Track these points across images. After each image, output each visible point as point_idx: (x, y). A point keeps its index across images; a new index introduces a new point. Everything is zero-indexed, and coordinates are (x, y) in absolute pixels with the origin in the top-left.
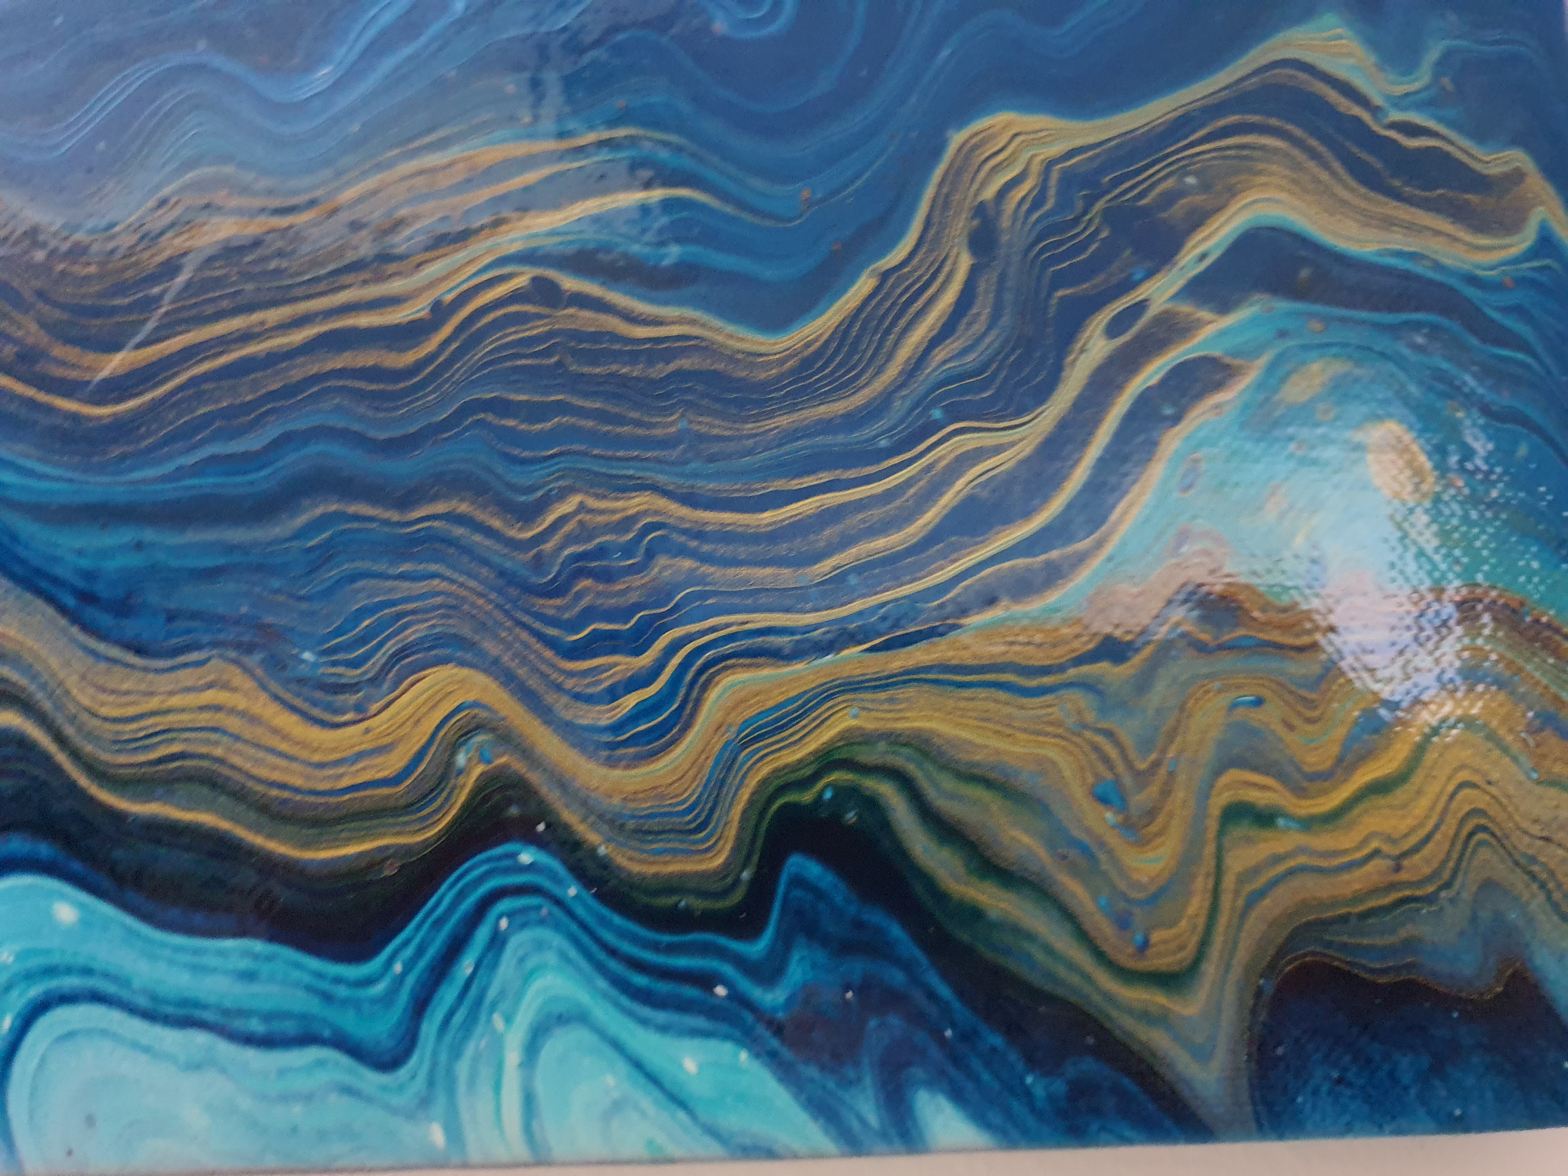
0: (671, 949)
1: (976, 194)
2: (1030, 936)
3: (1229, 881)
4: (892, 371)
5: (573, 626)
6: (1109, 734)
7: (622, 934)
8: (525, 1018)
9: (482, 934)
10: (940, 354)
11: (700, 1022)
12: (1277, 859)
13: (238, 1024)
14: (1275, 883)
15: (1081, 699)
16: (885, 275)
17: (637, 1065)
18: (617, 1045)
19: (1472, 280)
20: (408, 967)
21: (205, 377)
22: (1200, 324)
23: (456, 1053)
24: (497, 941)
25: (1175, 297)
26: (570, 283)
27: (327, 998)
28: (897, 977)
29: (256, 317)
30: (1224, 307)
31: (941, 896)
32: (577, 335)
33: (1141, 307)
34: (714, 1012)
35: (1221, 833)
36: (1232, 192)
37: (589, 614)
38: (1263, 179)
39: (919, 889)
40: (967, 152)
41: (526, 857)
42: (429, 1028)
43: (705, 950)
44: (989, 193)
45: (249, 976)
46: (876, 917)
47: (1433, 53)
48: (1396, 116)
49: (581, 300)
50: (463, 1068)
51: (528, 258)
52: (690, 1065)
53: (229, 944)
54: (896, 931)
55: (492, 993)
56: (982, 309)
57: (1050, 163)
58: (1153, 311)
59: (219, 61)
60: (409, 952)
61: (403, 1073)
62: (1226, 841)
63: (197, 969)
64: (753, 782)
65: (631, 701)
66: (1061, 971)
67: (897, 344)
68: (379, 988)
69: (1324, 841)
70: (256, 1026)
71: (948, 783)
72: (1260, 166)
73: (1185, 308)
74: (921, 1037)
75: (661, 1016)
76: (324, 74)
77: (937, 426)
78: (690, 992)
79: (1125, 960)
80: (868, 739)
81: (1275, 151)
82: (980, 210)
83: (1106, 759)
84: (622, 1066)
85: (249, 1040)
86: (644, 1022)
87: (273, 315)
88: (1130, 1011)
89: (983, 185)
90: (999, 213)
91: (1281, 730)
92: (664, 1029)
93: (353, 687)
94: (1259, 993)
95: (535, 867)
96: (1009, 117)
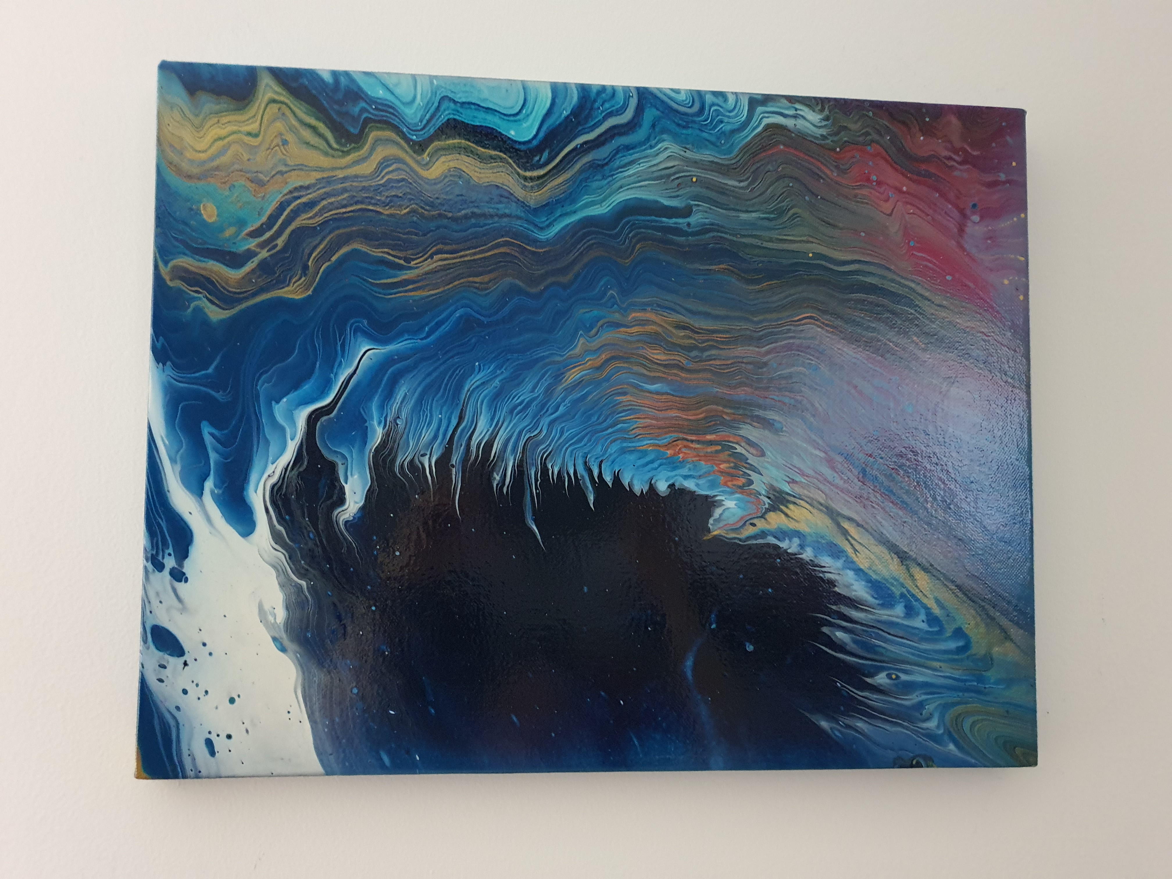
0: (385, 117)
1: (306, 278)
2: (305, 113)
3: (259, 121)
4: (328, 239)
5: (402, 186)
6: (283, 154)
7: (394, 120)
8: (416, 105)
9: (424, 122)
10: (317, 242)
11: (378, 101)
12: (247, 125)
13: (476, 107)
14: (248, 120)
15: (290, 163)
16: (329, 260)
17: (392, 93)
18: (396, 97)
19: (185, 254)
20: (440, 116)
21: (483, 246)
22: (254, 246)
23: (431, 98)
24: (421, 121)
25: (260, 253)
26: (402, 262)
27: (458, 111)
28: (336, 107)
29: (472, 258)
30: (248, 250)
31: (325, 123)
32: (400, 250)
33: (268, 251)
34: (375, 103)
35: (260, 132)
36: (243, 278)
37: (400, 187)
38: (235, 281)
39: (330, 126)
40: (307, 289)
41: (414, 137)
42: (436, 104)
43: (376, 115)
44: (303, 279)
45: (475, 117)
46: (338, 120)
47: (190, 310)
48: (200, 295)
49: (400, 258)
50: (429, 95)
51: (410, 268)
52: (381, 92)
53: (478, 124)
54: (335, 117)
55: (422, 110)
56: (307, 251)
57: (288, 285)
58: (266, 250)
59: (482, 318)
60: (440, 119)
61: (442, 95)
62: (258, 130)
63: (486, 119)
64: (365, 149)
65: (391, 169)
66: (299, 105)
67: (327, 245)
68: (447, 112)
69: (235, 128)
70: (473, 107)
71: (321, 147)
72: (236, 284)
73: (258, 250)
74: (331, 94)
75: (387, 103)
76: (457, 314)
77: (318, 225)
78: (380, 107)
79: (284, 106)
80: (339, 157)
81: (232, 288)
82: (305, 275)
83: (286, 150)
84: (395, 93)
85: (474, 104)
86: (391, 102)
87: (469, 258)
88: (282, 95)
89: (305, 281)
90: (301, 274)
91: (243, 153)
92: (386, 100)
93: (451, 175)
94: (254, 96)
95: (413, 135)
96: (297, 298)
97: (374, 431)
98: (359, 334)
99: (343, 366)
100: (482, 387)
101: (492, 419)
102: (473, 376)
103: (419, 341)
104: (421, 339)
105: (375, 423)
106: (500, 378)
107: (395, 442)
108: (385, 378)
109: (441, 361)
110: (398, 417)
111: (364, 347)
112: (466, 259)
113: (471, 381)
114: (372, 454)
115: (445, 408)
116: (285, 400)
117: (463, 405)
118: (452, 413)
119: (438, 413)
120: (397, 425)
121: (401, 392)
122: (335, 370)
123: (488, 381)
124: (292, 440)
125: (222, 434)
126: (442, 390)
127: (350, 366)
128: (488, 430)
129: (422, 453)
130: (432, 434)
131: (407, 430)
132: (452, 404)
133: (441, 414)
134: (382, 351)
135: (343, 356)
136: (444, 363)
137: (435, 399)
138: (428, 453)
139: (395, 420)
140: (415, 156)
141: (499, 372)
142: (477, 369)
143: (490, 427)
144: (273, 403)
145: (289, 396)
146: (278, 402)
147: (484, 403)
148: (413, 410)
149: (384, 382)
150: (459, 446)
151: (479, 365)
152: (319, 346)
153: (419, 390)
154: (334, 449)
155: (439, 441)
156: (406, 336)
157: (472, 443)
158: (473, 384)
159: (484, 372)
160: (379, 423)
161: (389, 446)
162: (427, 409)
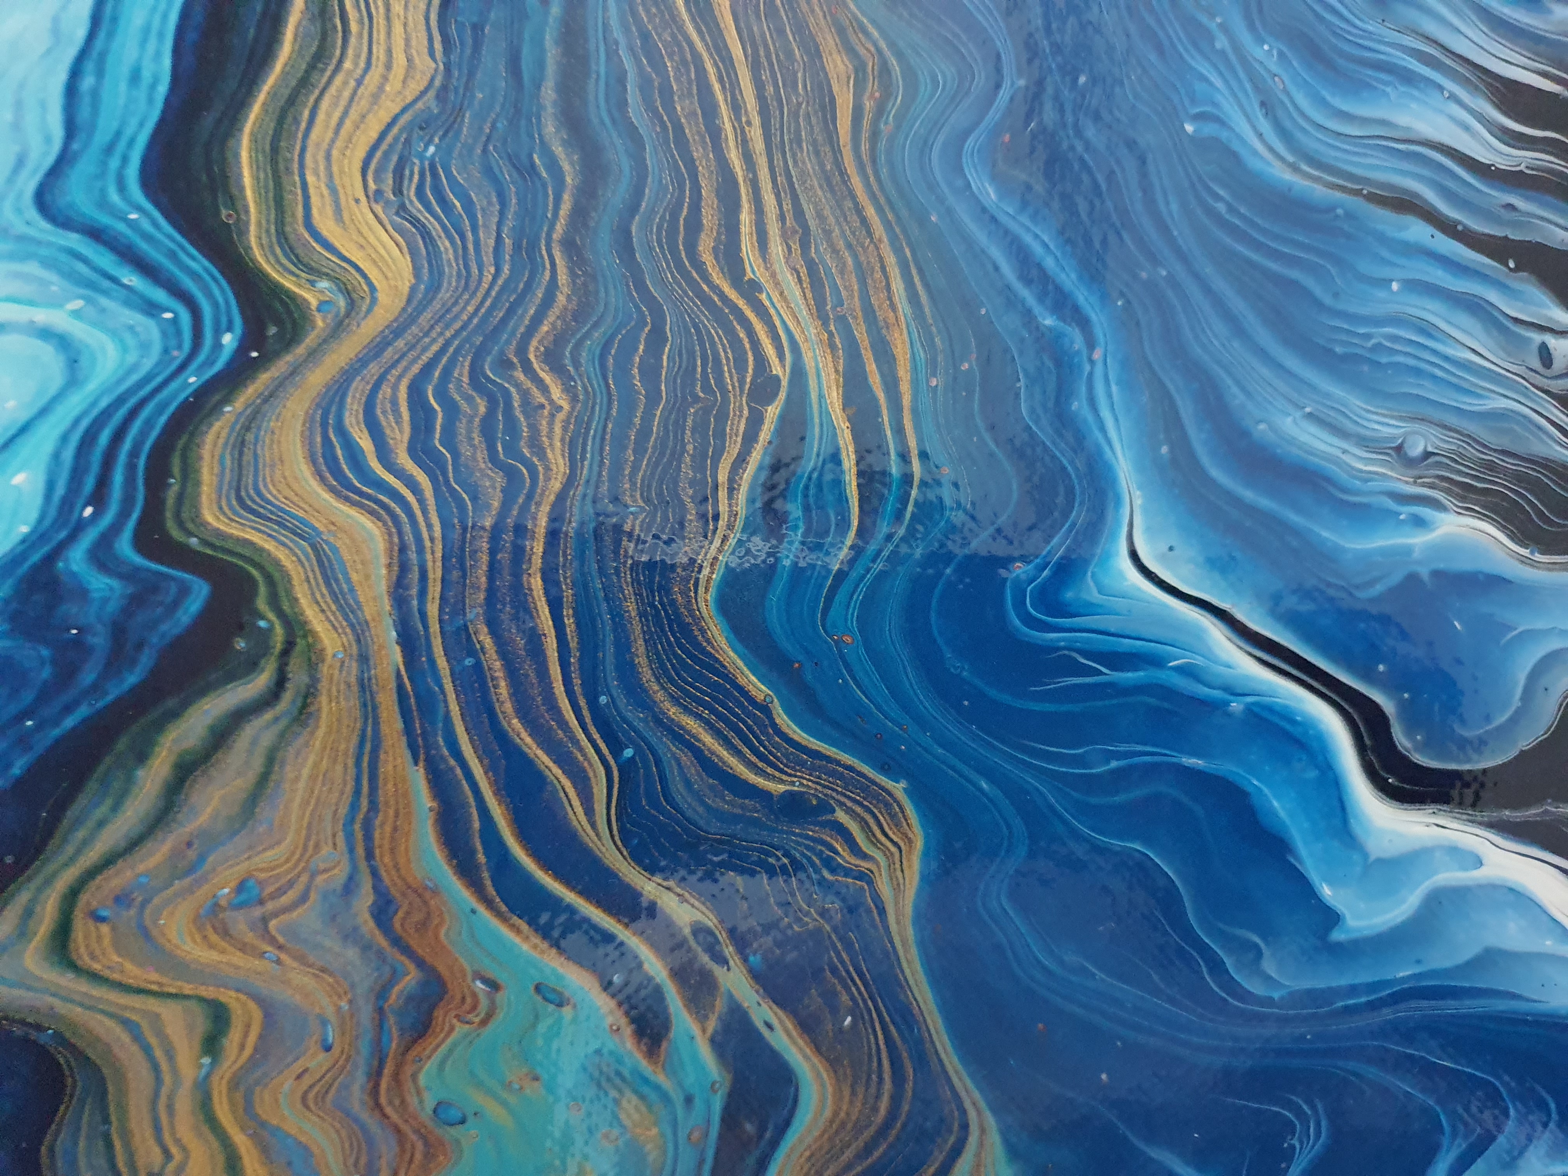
0: (131, 467)
1: (841, 804)
2: (116, 808)
3: (152, 1004)
4: (675, 714)
5: (442, 394)
6: (304, 898)
7: (149, 424)
8: (78, 330)
9: (160, 295)
10: (686, 759)
11: (60, 490)
12: (171, 1056)
13: (89, 66)
14: (147, 1049)
15: (340, 873)
16: (766, 709)
17: (24, 429)
18: (44, 412)
20: (131, 224)
21: (701, 71)
22: (702, 1020)
23: (47, 263)
24: (151, 309)
25: (731, 996)
26: (772, 412)
27: (109, 149)
28: (88, 676)
29: (756, 121)
30: (717, 1044)
31: (160, 726)
32: (722, 417)
33: (723, 961)
34: (68, 504)
35: (201, 999)
36: (833, 1063)
37: (452, 410)
38: (847, 1093)
39: (171, 703)
40: (886, 799)
41: (228, 339)
42: (74, 240)
43: (128, 501)
44: (841, 816)
45: (135, 77)
46: (146, 661)
49: (755, 421)
50: (33, 268)
51: (798, 373)
52: (19, 479)
53: (167, 62)
54: (132, 679)
55: (104, 301)
56: (727, 803)
57: (869, 880)
58: (719, 971)
59: (1004, 95)
60: (147, 226)
61: (33, 214)
62: (192, 1004)
63: (146, 31)
64: (281, 555)
65: (365, 443)
66: (81, 834)
67: (698, 717)
68: (114, 197)
69: (184, 1104)
70: (87, 82)
71: (267, 739)
72: (860, 1090)
73: (720, 1005)
74: (28, 697)
75: (68, 455)
76: (990, 194)
77: (616, 752)
78: (89, 484)
79: (84, 898)
80: (313, 665)
81: (875, 1109)
82: (825, 807)
83: (281, 892)
84: (24, 416)
85: (75, 74)
86: (64, 438)
87: (756, 134)
88: (33, 901)
89: (849, 811)
90: (823, 825)
91: (298, 1068)
92: (56, 456)
93: (398, 191)
94: (39, 1027)
95: (218, 346)
96: (919, 844)
97: (1449, 547)
98: (1069, 595)
99: (1199, 661)
100: (1280, 113)
101: (1408, 78)
102: (1236, 146)
103: (1097, 355)
104: (1091, 345)
105: (1418, 540)
106: (1246, 38)
107: (1491, 467)
108: (1248, 495)
109: (1179, 269)
110: (1399, 449)
111: (1121, 575)
112: (758, 145)
113: (1255, 153)
114: (1538, 557)
115: (1365, 266)
116: (1326, 892)
117: (1357, 193)
118: (1383, 239)
119: (1382, 294)
120: (1427, 455)
121: (1304, 438)
122: (1217, 694)
123: (1257, 88)
124: (1478, 862)
125: (1454, 1134)
126: (1295, 274)
127: (1198, 634)
128: (1453, 97)
129: (1536, 364)
130: (1465, 319)
131: (1453, 420)
132: (1349, 236)
133: (1386, 283)
134: (1138, 502)
135: (1156, 662)
136: (1183, 257)
137: (1328, 300)
138: (1537, 338)
139: (1410, 463)
140: (310, 340)
141: (1222, 42)
142: (1209, 129)
143: (1441, 88)
144: (1337, 935)
145: (1314, 876)
146: (1331, 918)
147: (1345, 107)
148: (1372, 392)
149: (1265, 503)
150: (1513, 215)
151: (1198, 117)
152: (1117, 756)
153: (1292, 362)
154: (1516, 702)
155: (1493, 296)
156: (1078, 405)
157: (1502, 163)
158: (1271, 149)
159: (1219, 98)
160: (1419, 523)
161: (1501, 485)
162: (1368, 336)
